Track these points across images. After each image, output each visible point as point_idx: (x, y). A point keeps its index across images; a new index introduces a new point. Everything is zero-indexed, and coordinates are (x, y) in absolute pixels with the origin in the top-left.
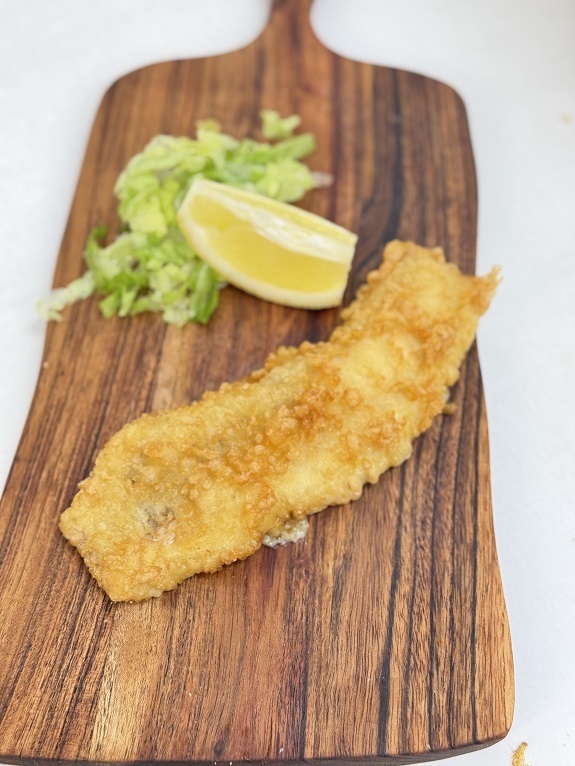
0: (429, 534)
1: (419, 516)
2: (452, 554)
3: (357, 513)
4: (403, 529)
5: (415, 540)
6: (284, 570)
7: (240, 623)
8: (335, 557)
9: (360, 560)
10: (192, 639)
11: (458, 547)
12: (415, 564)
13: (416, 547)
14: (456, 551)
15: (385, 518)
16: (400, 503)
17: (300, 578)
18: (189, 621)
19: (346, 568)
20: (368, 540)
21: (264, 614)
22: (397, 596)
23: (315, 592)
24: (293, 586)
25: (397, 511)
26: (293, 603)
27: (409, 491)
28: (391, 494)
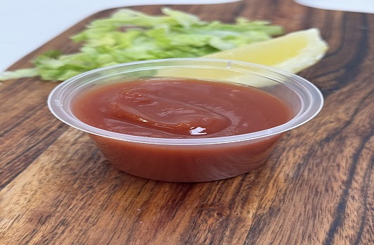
1: (371, 192)
3: (292, 185)
4: (350, 198)
5: (365, 205)
6: (190, 211)
7: (121, 239)
8: (259, 207)
9: (291, 212)
12: (364, 218)
15: (327, 190)
16: (348, 184)
17: (210, 217)
18: (56, 234)
19: (271, 214)
20: (303, 201)
21: (155, 236)
22: (337, 237)
23: (226, 227)
24: (199, 222)
25: (343, 187)
26: (195, 232)
27: (360, 178)
28: (338, 178)
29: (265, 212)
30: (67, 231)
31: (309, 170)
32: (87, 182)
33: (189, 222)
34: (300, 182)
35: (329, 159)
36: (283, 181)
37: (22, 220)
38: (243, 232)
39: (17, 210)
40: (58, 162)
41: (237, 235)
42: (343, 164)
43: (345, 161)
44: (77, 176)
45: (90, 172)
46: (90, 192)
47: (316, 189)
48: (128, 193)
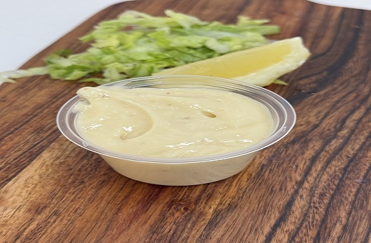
0: (326, 201)
1: (318, 192)
2: (349, 214)
3: (252, 184)
4: (298, 197)
7: (101, 228)
8: (220, 204)
9: (246, 208)
10: (46, 232)
11: (356, 211)
12: (305, 215)
13: (310, 207)
14: (353, 213)
15: (281, 189)
16: (300, 184)
17: (177, 211)
18: (49, 222)
19: (228, 210)
20: (258, 198)
21: (129, 226)
22: (279, 231)
23: (189, 220)
24: (168, 215)
25: (295, 187)
26: (163, 223)
27: (312, 178)
28: (293, 178)
29: (224, 207)
30: (58, 220)
31: (271, 170)
32: (79, 178)
33: (159, 215)
34: (261, 181)
35: (290, 161)
36: (246, 180)
37: (23, 210)
38: (202, 224)
39: (20, 201)
40: (58, 158)
41: (197, 227)
42: (301, 166)
43: (303, 163)
44: (71, 172)
45: (84, 168)
46: (82, 186)
47: (272, 188)
48: (113, 188)
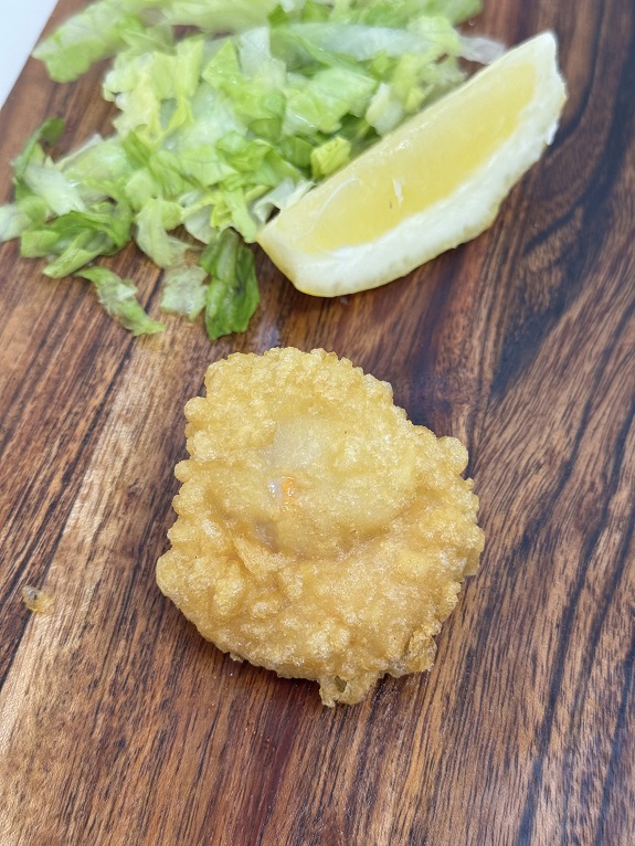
1: (579, 771)
4: (542, 794)
6: (283, 840)
8: (394, 831)
13: (564, 838)
15: (508, 763)
20: (466, 806)
25: (535, 751)
28: (530, 712)
31: (485, 676)
32: (115, 724)
36: (440, 722)
43: (547, 639)
44: (98, 695)
46: (122, 758)
47: (491, 758)
